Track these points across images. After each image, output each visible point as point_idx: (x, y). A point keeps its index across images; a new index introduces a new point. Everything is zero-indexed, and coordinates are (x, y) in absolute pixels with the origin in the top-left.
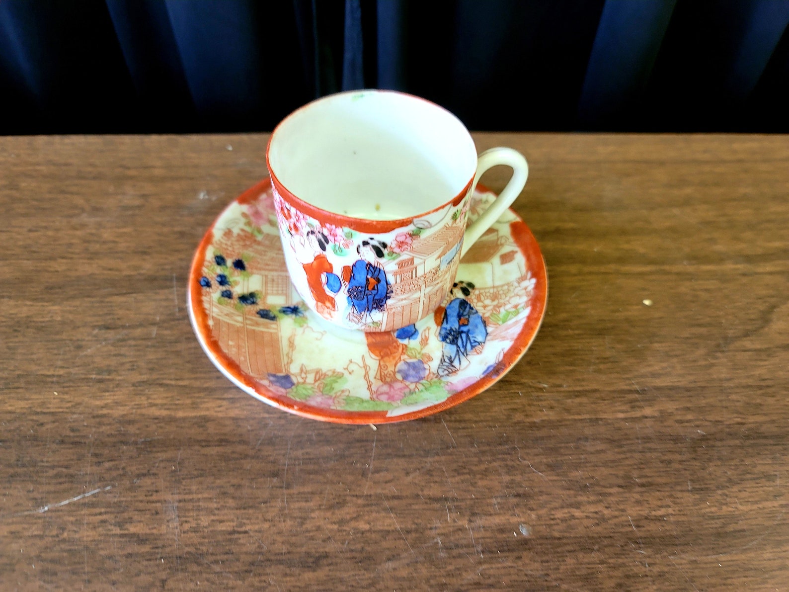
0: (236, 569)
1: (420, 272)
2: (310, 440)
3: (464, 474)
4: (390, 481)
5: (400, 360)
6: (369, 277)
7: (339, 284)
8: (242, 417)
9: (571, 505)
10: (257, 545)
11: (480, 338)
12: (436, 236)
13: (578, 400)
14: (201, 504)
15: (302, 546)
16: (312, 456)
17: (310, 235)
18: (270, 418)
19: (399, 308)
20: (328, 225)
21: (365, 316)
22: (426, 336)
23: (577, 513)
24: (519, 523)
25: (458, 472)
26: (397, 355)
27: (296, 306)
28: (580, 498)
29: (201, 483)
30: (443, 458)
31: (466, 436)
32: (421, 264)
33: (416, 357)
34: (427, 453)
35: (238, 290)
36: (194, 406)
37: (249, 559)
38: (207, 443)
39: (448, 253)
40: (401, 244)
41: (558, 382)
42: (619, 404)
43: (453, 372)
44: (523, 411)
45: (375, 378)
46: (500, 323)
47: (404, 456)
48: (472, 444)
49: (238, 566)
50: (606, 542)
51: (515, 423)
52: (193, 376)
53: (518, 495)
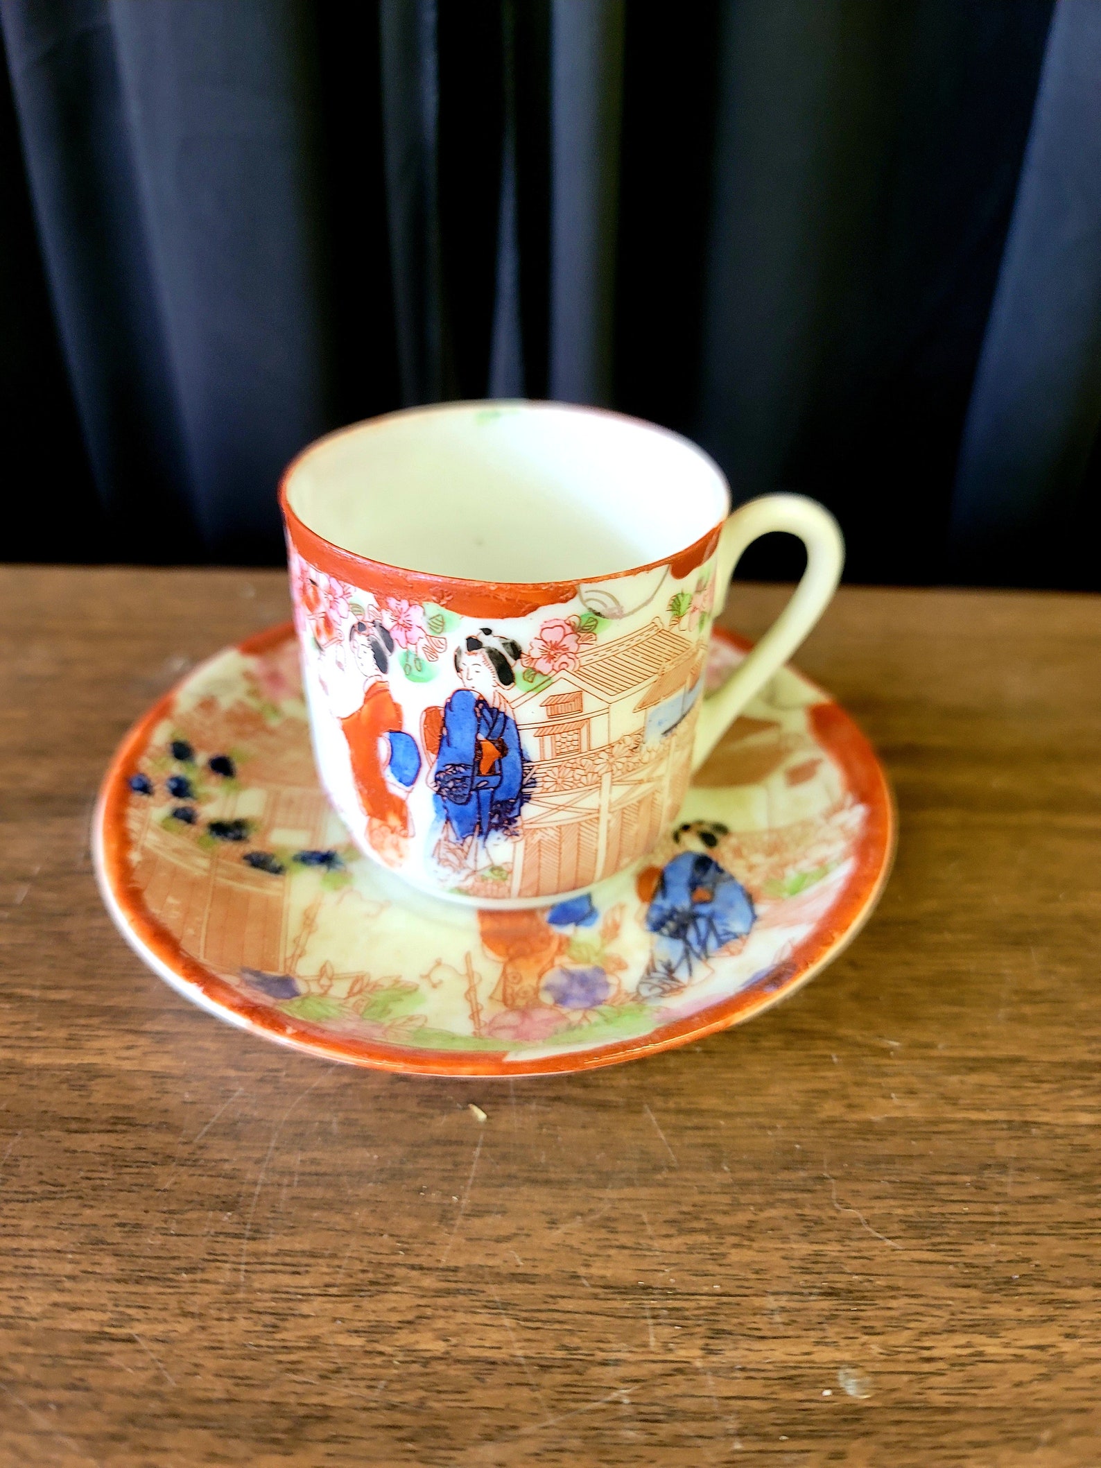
0: (87, 1429)
1: (599, 734)
2: (324, 1133)
3: (693, 1231)
4: (507, 1239)
5: (553, 966)
6: (481, 737)
7: (416, 761)
8: (176, 1072)
9: (972, 1327)
10: (151, 1373)
11: (737, 926)
12: (633, 643)
13: (974, 1079)
14: (34, 1262)
15: (264, 1385)
16: (322, 1169)
17: (356, 636)
18: (239, 1079)
19: (551, 832)
20: (392, 602)
21: (473, 848)
22: (614, 921)
23: (992, 1347)
24: (839, 1364)
25: (679, 1225)
26: (546, 956)
27: (333, 850)
28: (995, 1311)
29: (46, 1214)
30: (644, 1193)
31: (703, 1145)
32: (599, 713)
33: (588, 961)
34: (605, 1179)
35: (210, 811)
36: (72, 1043)
37: (127, 1406)
38: (82, 1125)
39: (665, 702)
40: (553, 651)
41: (924, 1037)
42: (1078, 1092)
43: (672, 990)
44: (845, 1097)
45: (491, 998)
46: (785, 895)
47: (548, 1182)
48: (716, 1164)
49: (96, 1422)
50: (1071, 1423)
51: (823, 1122)
52: (83, 983)
53: (831, 1293)
